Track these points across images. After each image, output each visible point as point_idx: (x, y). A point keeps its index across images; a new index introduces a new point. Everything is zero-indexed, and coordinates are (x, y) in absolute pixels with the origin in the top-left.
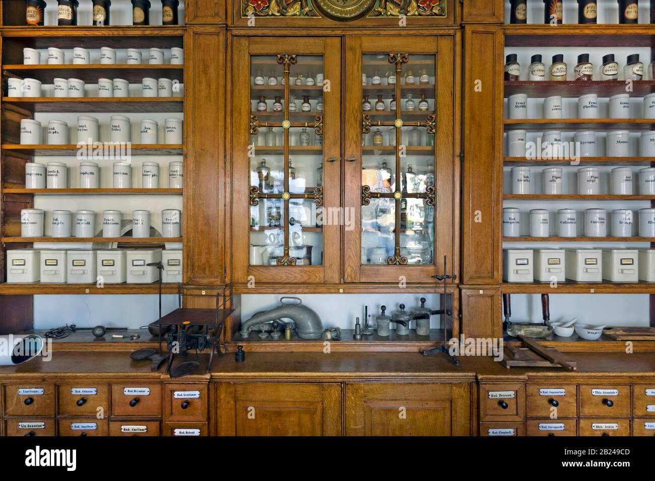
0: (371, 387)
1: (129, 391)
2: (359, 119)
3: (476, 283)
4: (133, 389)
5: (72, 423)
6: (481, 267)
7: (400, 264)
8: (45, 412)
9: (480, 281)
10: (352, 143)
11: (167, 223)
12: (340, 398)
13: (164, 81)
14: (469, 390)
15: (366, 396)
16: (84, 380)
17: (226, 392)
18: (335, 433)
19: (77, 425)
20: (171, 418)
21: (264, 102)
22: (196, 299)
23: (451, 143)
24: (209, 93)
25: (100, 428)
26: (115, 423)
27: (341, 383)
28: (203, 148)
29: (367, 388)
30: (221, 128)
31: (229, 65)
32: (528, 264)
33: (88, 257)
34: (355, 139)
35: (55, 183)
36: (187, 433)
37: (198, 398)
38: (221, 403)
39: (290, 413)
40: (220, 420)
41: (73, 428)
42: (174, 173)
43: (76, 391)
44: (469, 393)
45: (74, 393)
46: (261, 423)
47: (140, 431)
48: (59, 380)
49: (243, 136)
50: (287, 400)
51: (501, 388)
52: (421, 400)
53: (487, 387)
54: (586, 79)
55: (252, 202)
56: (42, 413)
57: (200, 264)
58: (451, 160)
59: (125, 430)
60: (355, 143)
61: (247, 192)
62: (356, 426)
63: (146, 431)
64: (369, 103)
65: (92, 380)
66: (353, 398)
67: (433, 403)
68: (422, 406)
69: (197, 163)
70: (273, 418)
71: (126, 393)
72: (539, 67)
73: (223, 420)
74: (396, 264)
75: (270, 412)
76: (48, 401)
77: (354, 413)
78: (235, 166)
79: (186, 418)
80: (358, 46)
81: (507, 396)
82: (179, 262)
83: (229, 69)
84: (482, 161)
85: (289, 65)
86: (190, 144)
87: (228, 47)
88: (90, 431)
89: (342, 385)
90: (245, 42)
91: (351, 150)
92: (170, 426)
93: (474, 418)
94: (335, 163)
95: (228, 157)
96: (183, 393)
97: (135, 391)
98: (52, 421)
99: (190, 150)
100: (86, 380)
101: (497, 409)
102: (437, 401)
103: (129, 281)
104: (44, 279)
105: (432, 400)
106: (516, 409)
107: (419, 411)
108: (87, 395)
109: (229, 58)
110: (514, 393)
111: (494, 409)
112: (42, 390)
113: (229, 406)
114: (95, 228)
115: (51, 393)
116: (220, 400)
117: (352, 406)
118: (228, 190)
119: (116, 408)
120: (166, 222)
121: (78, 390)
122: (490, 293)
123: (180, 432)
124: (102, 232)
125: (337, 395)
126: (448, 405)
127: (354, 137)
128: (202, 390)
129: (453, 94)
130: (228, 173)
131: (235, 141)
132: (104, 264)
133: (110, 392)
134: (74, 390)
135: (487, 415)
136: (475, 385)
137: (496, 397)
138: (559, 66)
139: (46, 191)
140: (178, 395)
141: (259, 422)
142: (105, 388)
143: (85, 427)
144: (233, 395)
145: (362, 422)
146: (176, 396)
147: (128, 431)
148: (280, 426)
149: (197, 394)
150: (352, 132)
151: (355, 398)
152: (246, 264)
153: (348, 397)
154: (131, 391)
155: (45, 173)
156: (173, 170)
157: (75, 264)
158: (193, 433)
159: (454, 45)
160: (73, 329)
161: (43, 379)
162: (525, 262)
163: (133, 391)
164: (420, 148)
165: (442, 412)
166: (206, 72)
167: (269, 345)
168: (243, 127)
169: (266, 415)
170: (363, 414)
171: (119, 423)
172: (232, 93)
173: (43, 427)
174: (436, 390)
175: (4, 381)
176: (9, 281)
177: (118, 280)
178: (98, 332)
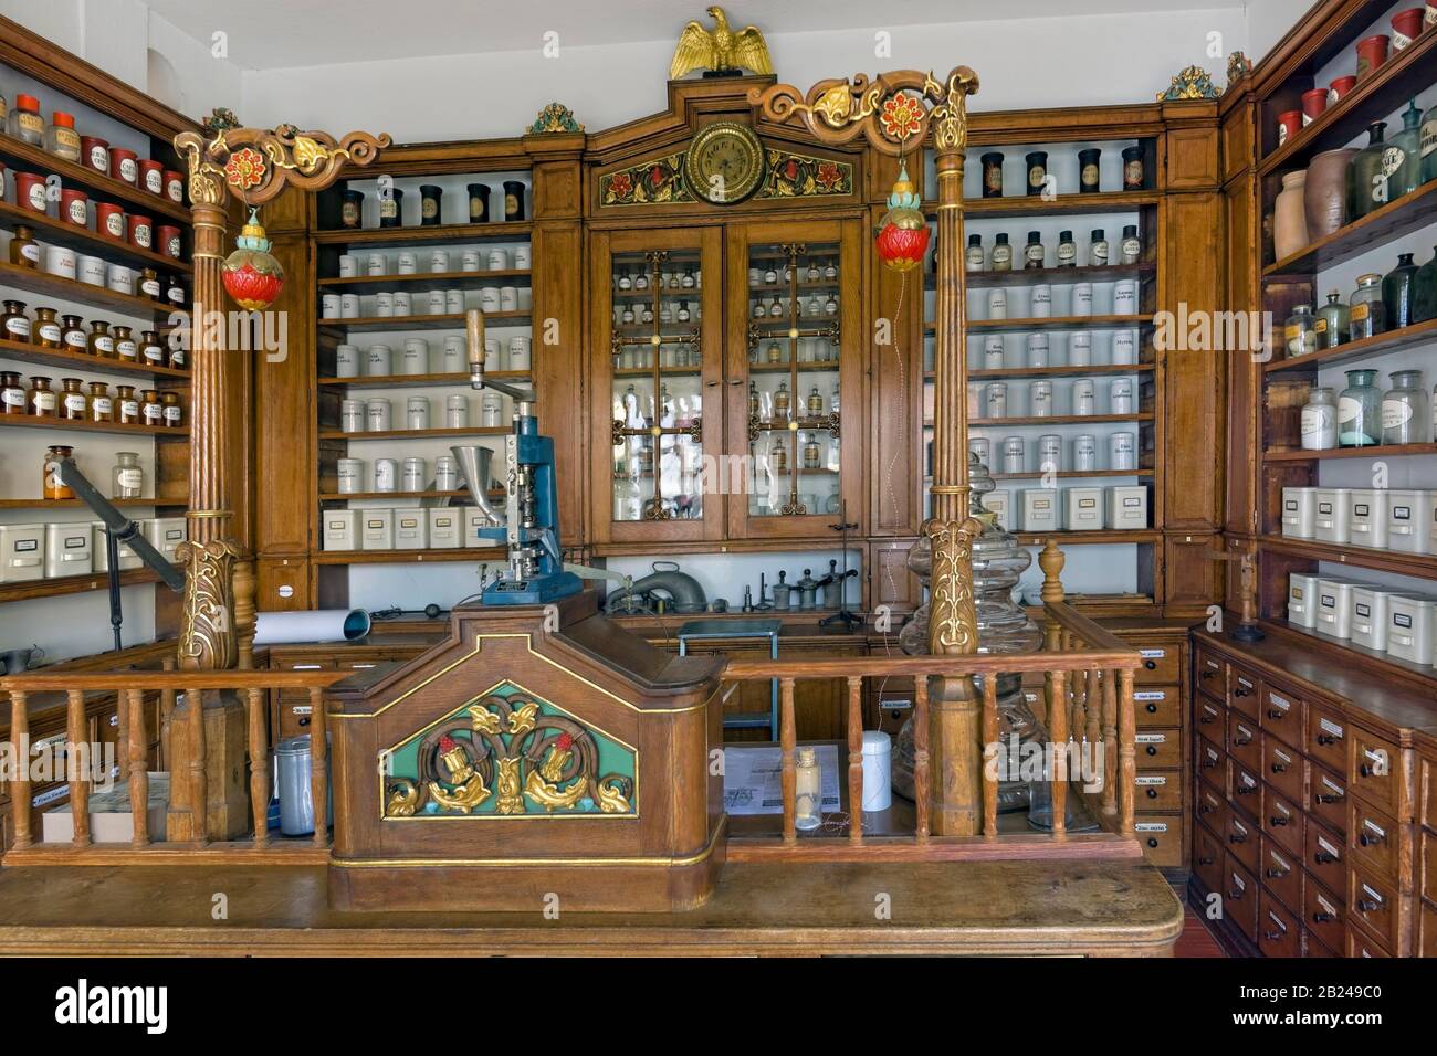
2: (744, 329)
7: (797, 514)
10: (738, 361)
13: (508, 291)
21: (631, 311)
23: (858, 357)
24: (562, 305)
28: (555, 375)
30: (577, 349)
31: (586, 268)
33: (419, 515)
34: (740, 356)
35: (378, 424)
49: (604, 357)
54: (1034, 264)
55: (616, 440)
58: (860, 378)
60: (741, 360)
61: (609, 428)
64: (763, 306)
69: (549, 394)
72: (975, 251)
74: (792, 514)
78: (595, 395)
80: (742, 237)
83: (586, 274)
85: (658, 265)
86: (540, 371)
87: (585, 247)
90: (604, 237)
91: (737, 370)
94: (717, 387)
95: (586, 385)
99: (540, 377)
103: (468, 545)
104: (368, 546)
109: (585, 259)
114: (425, 480)
118: (586, 426)
124: (434, 484)
127: (740, 353)
129: (861, 293)
130: (586, 405)
132: (438, 524)
138: (1001, 249)
139: (366, 435)
150: (737, 346)
152: (609, 519)
155: (365, 412)
157: (404, 525)
159: (863, 230)
160: (399, 612)
164: (828, 364)
166: (558, 279)
168: (604, 346)
172: (590, 303)
175: (337, 656)
176: (326, 549)
177: (455, 544)
178: (432, 611)
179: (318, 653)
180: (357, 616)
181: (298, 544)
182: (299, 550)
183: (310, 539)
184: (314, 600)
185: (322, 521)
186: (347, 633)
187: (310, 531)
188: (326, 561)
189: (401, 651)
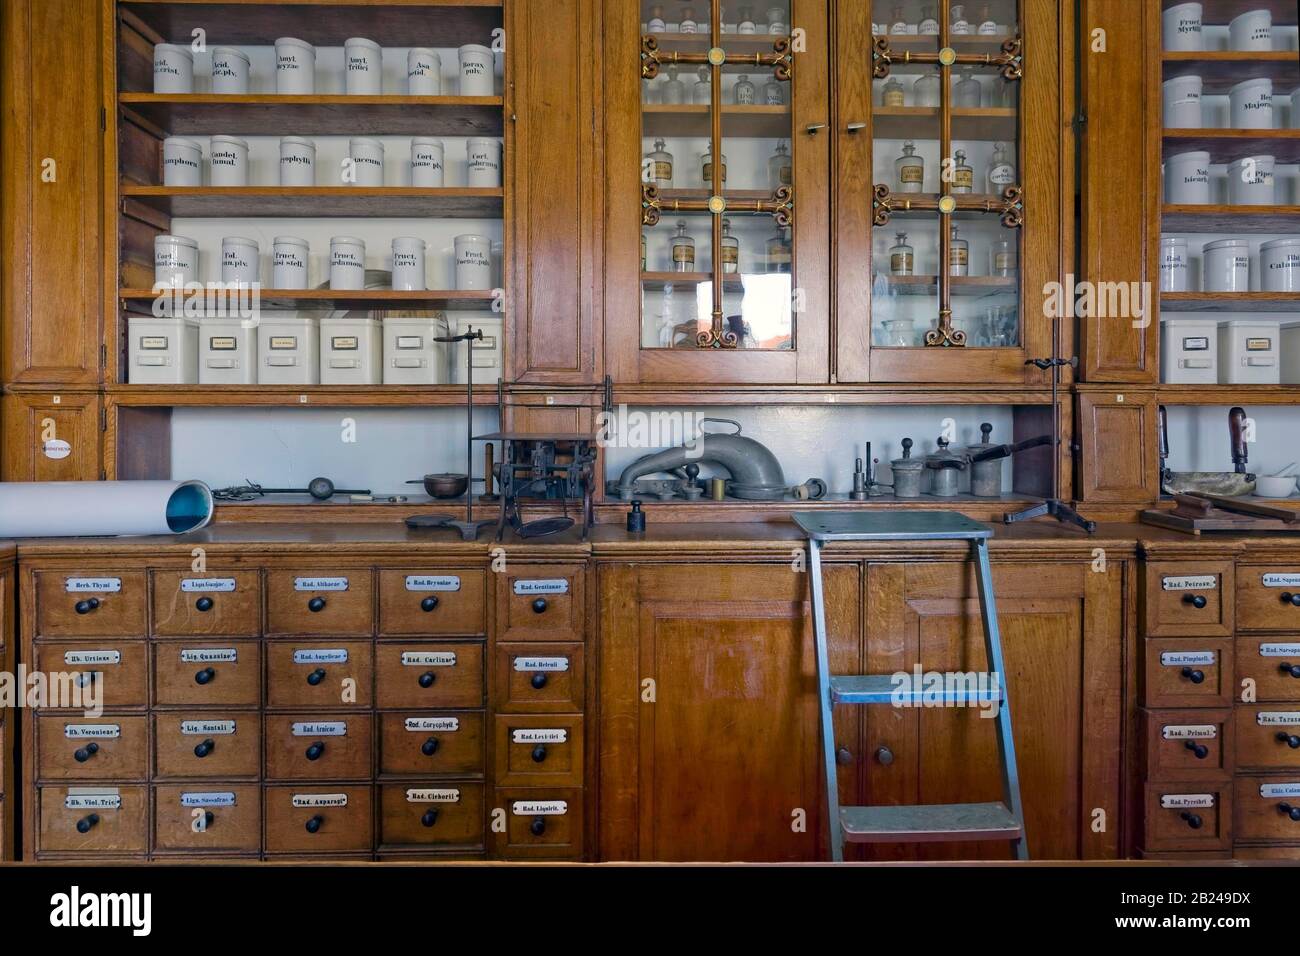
0: (919, 572)
1: (416, 582)
2: (866, 46)
3: (1110, 379)
4: (426, 578)
5: (294, 650)
6: (1121, 347)
7: (951, 345)
8: (236, 629)
9: (1118, 376)
10: (854, 95)
11: (468, 262)
12: (857, 594)
14: (1120, 576)
15: (908, 591)
16: (323, 559)
17: (619, 585)
18: (845, 666)
19: (306, 653)
20: (507, 636)
22: (534, 413)
23: (1054, 99)
25: (355, 658)
26: (390, 648)
27: (859, 563)
28: (548, 102)
29: (910, 574)
32: (1206, 348)
33: (302, 330)
34: (858, 88)
35: (226, 176)
36: (540, 665)
37: (566, 594)
38: (608, 606)
39: (752, 626)
40: (606, 642)
41: (298, 660)
42: (479, 160)
43: (304, 584)
44: (1119, 582)
45: (299, 587)
46: (692, 648)
47: (441, 664)
48: (271, 559)
49: (628, 81)
50: (746, 598)
51: (1190, 569)
52: (1022, 598)
53: (1162, 566)
56: (231, 630)
57: (542, 341)
58: (1055, 133)
59: (409, 660)
60: (859, 95)
61: (635, 196)
62: (889, 651)
63: (453, 662)
65: (339, 558)
66: (882, 595)
67: (1044, 603)
68: (1023, 609)
69: (537, 133)
70: (717, 637)
71: (411, 587)
73: (613, 642)
74: (942, 345)
75: (712, 624)
76: (245, 605)
77: (884, 624)
78: (614, 141)
79: (539, 634)
81: (1200, 584)
82: (494, 343)
84: (1122, 132)
88: (334, 667)
89: (862, 568)
91: (851, 111)
92: (506, 652)
93: (1130, 633)
94: (818, 137)
95: (599, 124)
96: (534, 583)
97: (429, 583)
98: (254, 647)
100: (327, 559)
101: (1179, 612)
102: (1053, 599)
103: (387, 381)
104: (208, 378)
105: (1043, 599)
106: (1218, 610)
107: (1017, 620)
108: (327, 592)
110: (1214, 579)
111: (1175, 612)
112: (233, 581)
113: (626, 612)
115: (251, 589)
116: (608, 600)
117: (881, 612)
119: (390, 618)
120: (467, 259)
121: (309, 580)
122: (1137, 400)
123: (527, 664)
125: (851, 589)
126: (1075, 607)
127: (858, 83)
128: (572, 577)
131: (610, 91)
132: (336, 346)
133: (376, 586)
134: (300, 581)
135: (1159, 624)
136: (1132, 567)
137: (1178, 588)
140: (523, 587)
141: (688, 644)
142: (367, 577)
143: (323, 657)
144: (635, 590)
145: (900, 643)
146: (518, 590)
147: (415, 664)
148: (731, 654)
149: (562, 585)
150: (852, 73)
151: (887, 595)
152: (635, 346)
153: (872, 592)
154: (421, 583)
156: (479, 154)
157: (274, 345)
158: (555, 665)
161: (236, 556)
162: (1202, 344)
163: (426, 582)
164: (986, 113)
165: (1064, 620)
167: (683, 509)
168: (626, 62)
169: (702, 630)
170: (903, 626)
171: (397, 647)
173: (234, 659)
174: (1052, 577)
175: (152, 562)
176: (133, 380)
177: (365, 376)
178: (320, 489)
179: (116, 555)
180: (188, 492)
181: (83, 370)
182: (84, 379)
183: (103, 361)
184: (110, 464)
185: (125, 335)
186: (172, 522)
187: (103, 349)
188: (133, 400)
189: (278, 554)
